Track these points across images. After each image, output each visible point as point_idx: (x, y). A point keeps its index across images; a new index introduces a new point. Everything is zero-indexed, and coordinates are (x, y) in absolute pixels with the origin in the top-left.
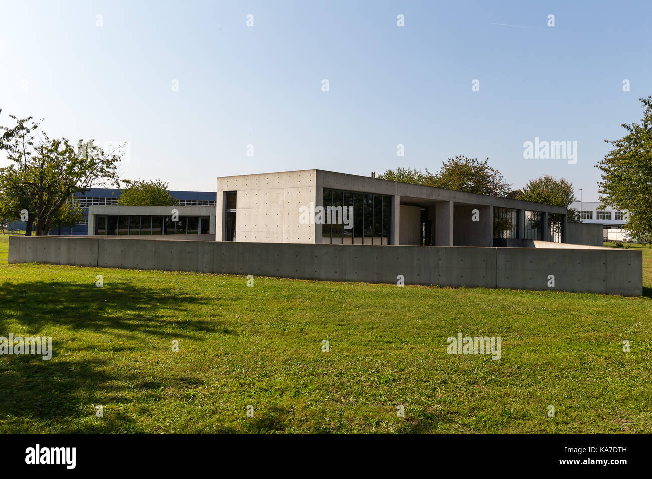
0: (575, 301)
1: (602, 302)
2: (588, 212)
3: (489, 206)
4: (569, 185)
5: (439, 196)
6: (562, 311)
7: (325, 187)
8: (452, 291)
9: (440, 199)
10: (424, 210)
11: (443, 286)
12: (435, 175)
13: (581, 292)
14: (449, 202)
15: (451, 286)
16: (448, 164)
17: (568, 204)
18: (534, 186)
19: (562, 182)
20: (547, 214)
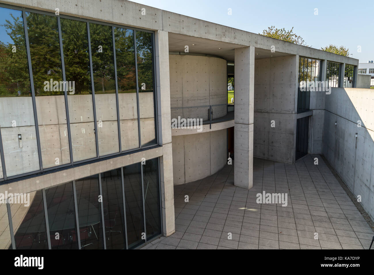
3: (295, 56)
14: (249, 47)
20: (345, 65)
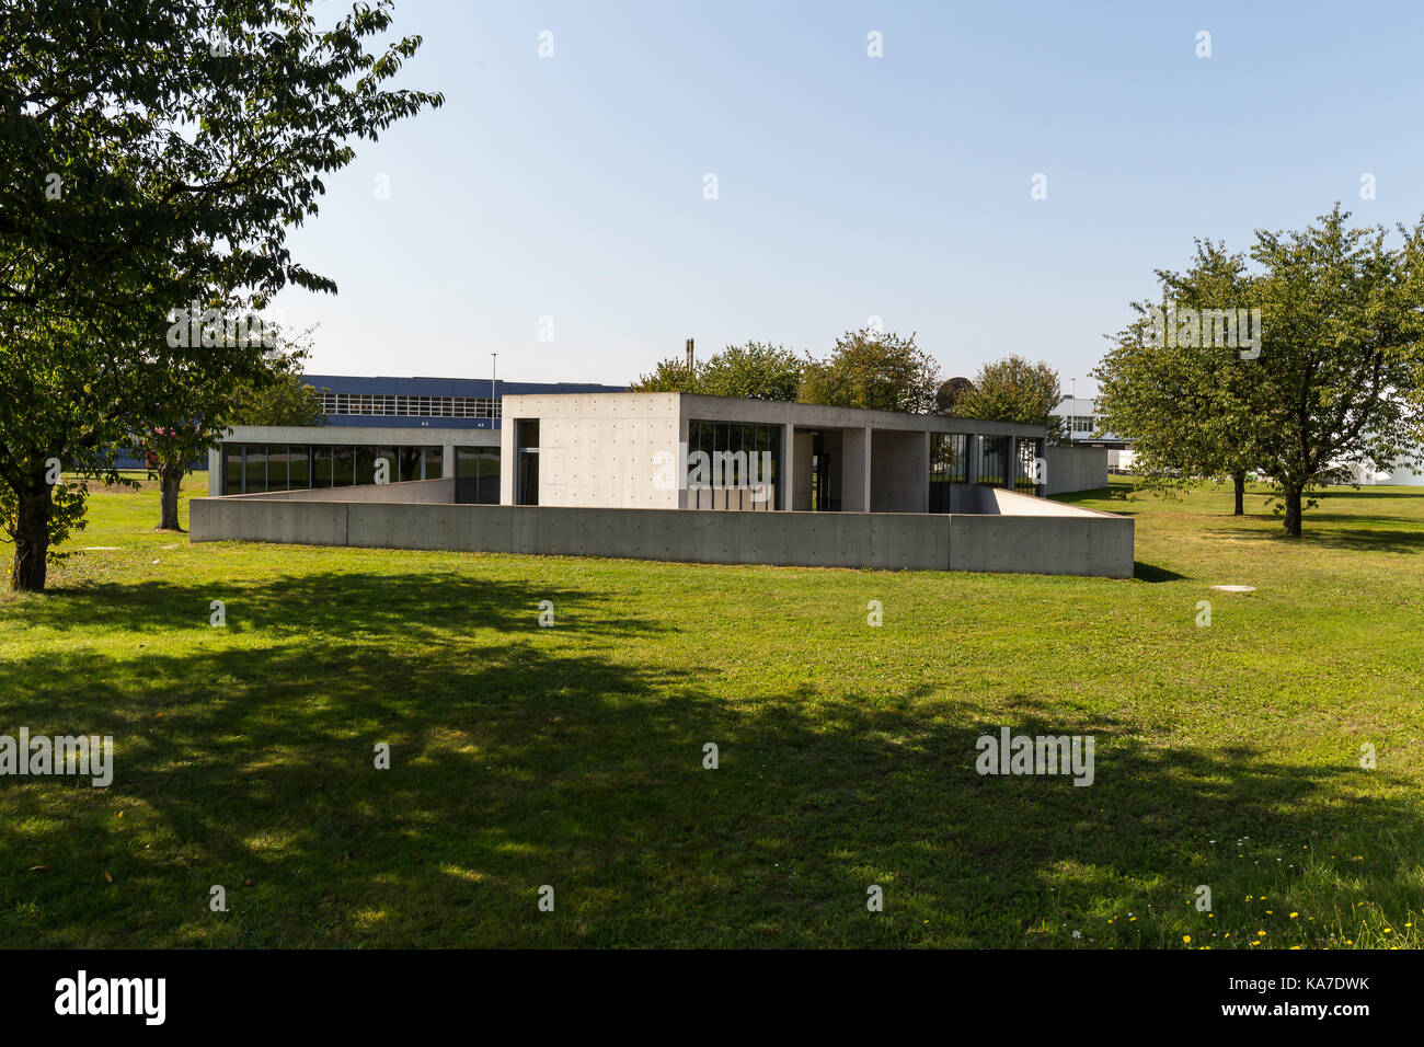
0: (1049, 587)
1: (1082, 586)
2: (1085, 418)
3: (923, 433)
4: (1052, 373)
5: (850, 420)
6: (1033, 599)
7: (692, 417)
8: (896, 577)
9: (851, 424)
10: (816, 434)
11: (877, 569)
12: (821, 361)
13: (1058, 574)
14: (864, 429)
15: (888, 569)
16: (844, 341)
17: (1050, 408)
18: (993, 374)
19: (1041, 368)
20: (1014, 438)
